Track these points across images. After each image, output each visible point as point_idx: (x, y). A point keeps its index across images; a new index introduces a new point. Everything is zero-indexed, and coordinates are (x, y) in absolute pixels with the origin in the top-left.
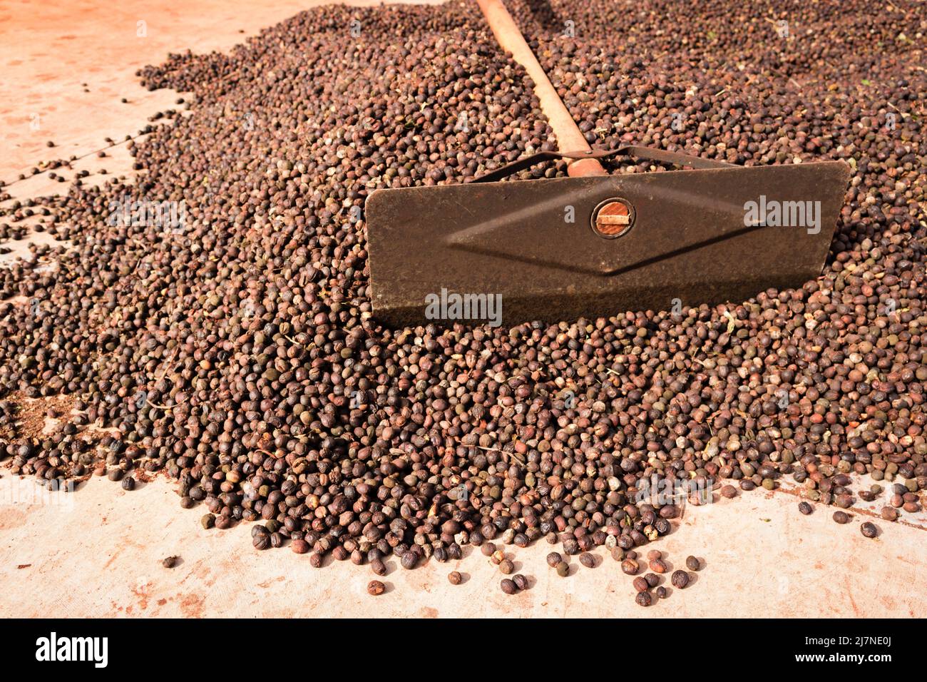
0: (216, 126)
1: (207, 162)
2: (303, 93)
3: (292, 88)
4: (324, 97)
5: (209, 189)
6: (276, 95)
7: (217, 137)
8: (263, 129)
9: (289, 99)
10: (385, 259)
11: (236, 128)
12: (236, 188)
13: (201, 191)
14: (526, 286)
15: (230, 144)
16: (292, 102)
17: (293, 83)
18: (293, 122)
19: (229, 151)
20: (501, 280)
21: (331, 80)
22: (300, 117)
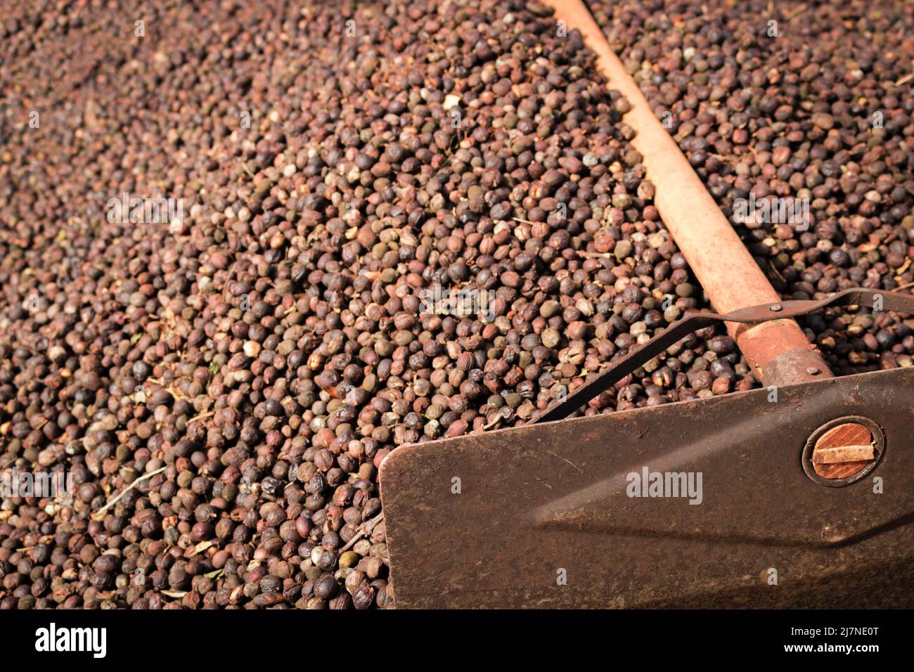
0: (72, 143)
1: (61, 204)
2: (218, 90)
3: (197, 81)
4: (254, 95)
5: (70, 251)
6: (172, 92)
7: (75, 161)
8: (155, 149)
9: (194, 98)
10: (419, 560)
11: (106, 148)
12: (119, 251)
13: (58, 255)
14: (683, 579)
15: (99, 173)
16: (199, 104)
17: (200, 71)
18: (205, 137)
19: (98, 186)
20: (637, 573)
21: (264, 67)
22: (218, 130)
